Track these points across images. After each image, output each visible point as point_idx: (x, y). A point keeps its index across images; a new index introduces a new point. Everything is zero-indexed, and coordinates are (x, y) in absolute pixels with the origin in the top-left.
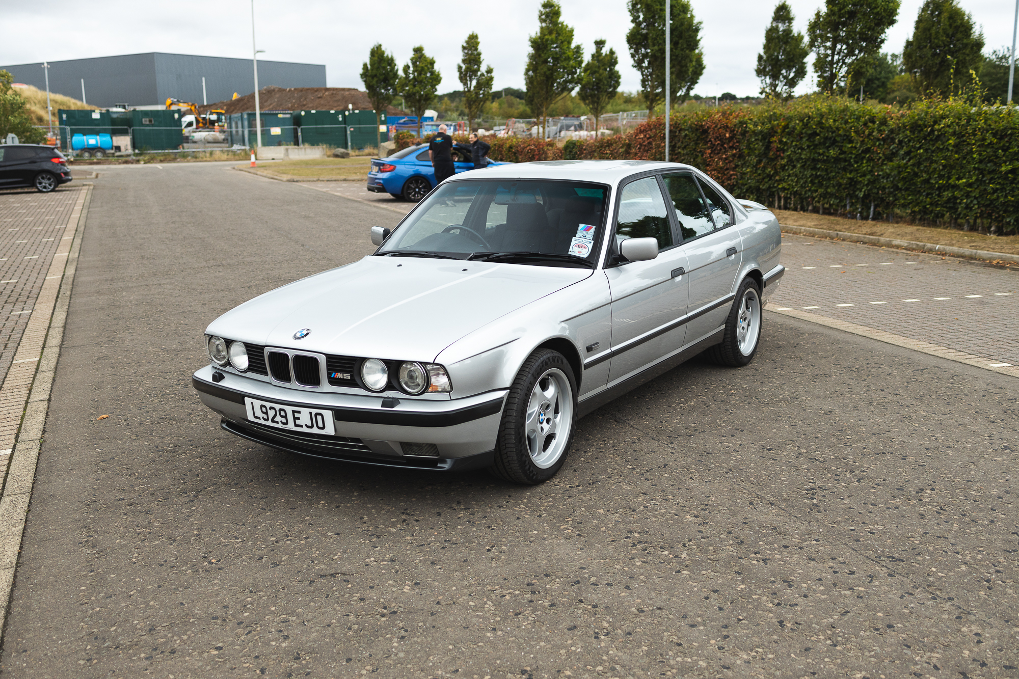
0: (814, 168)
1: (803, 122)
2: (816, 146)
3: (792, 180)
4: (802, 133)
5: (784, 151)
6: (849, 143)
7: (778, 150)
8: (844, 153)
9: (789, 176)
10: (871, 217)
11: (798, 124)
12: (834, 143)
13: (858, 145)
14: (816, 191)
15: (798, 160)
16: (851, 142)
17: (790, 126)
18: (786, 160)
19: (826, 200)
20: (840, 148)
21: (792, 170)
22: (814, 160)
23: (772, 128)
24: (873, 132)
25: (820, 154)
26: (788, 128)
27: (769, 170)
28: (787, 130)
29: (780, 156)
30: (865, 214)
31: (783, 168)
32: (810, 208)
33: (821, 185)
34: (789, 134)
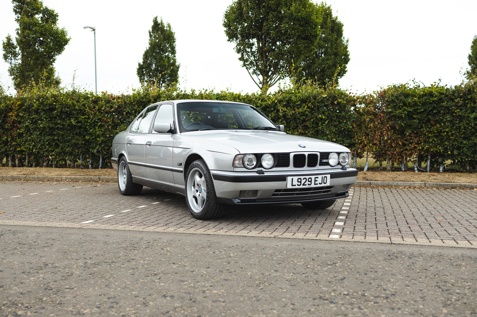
0: (51, 135)
1: (39, 101)
2: (51, 118)
3: (29, 144)
4: (39, 109)
5: (20, 123)
6: (83, 116)
7: (14, 122)
8: (80, 122)
9: (26, 141)
10: (100, 166)
11: (35, 102)
12: (69, 115)
13: (91, 117)
14: (52, 151)
15: (35, 130)
16: (83, 114)
17: (25, 104)
18: (23, 130)
19: (61, 157)
20: (76, 118)
21: (29, 136)
22: (50, 128)
23: (7, 106)
24: (102, 107)
25: (56, 124)
26: (24, 106)
27: (6, 138)
28: (23, 107)
29: (17, 126)
30: (95, 165)
31: (20, 135)
32: (45, 164)
33: (57, 146)
34: (25, 110)
